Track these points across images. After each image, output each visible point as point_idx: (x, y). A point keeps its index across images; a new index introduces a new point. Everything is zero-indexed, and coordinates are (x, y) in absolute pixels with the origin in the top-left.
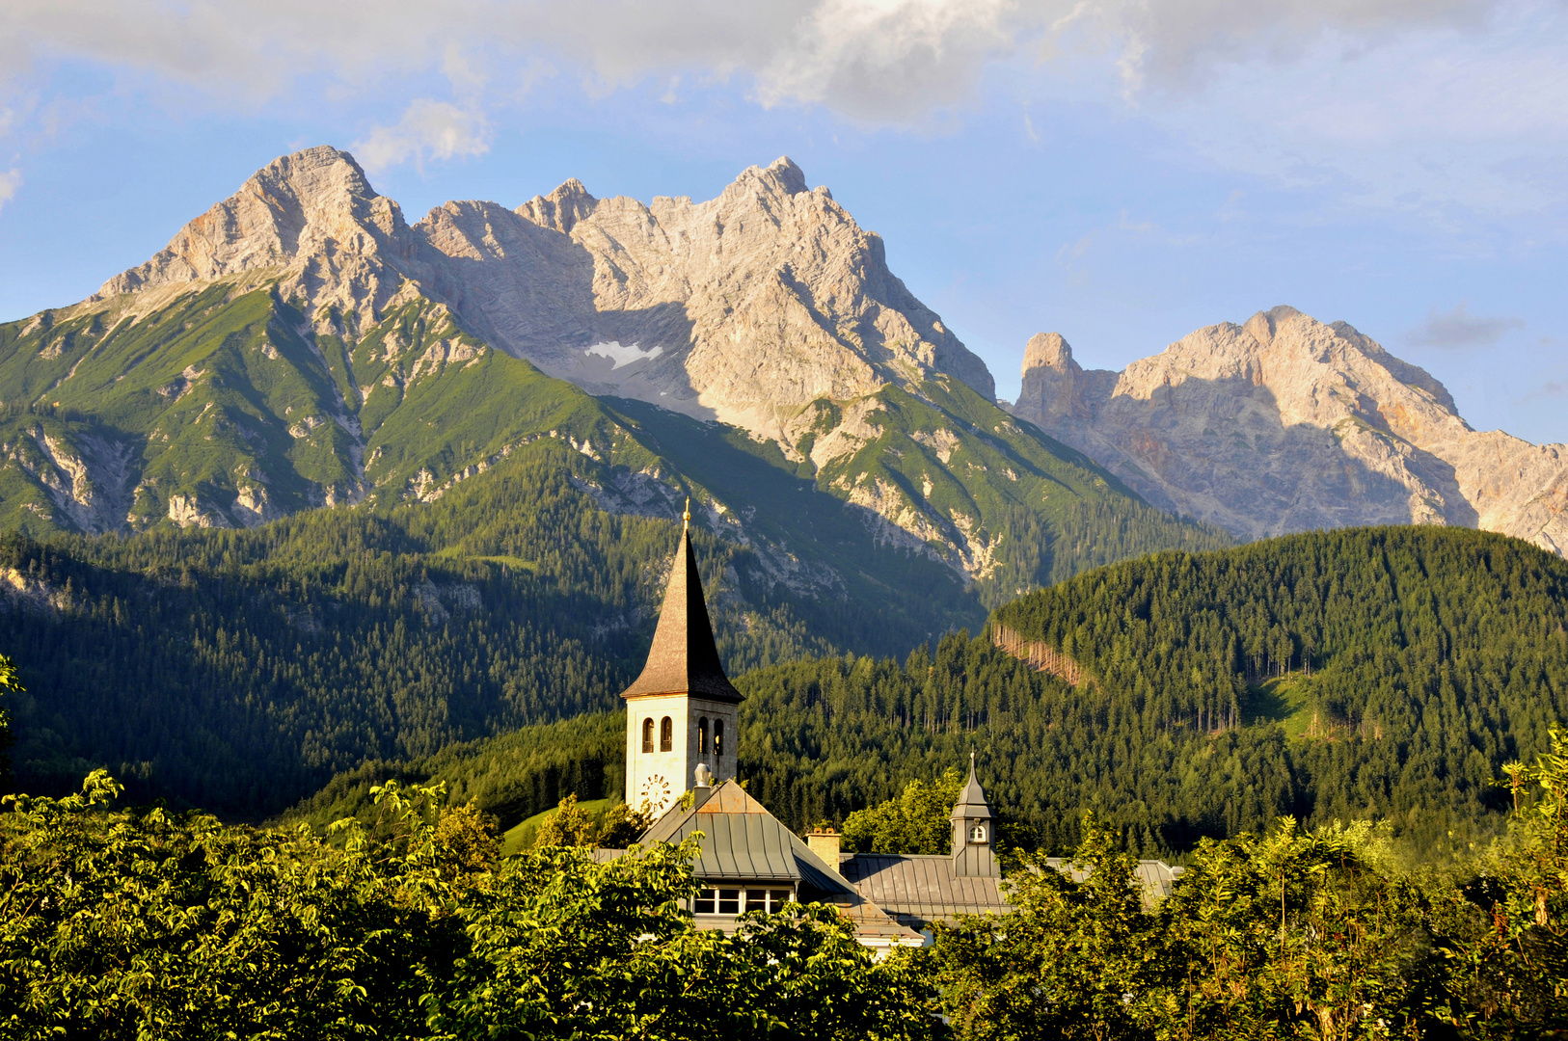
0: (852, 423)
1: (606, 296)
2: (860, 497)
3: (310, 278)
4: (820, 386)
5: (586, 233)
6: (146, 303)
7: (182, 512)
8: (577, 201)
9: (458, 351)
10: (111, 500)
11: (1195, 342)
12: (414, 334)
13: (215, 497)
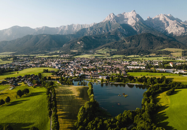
0: (134, 24)
1: (125, 17)
2: (133, 28)
3: (110, 20)
4: (133, 22)
5: (125, 15)
6: (105, 21)
7: (103, 32)
8: (125, 13)
9: (116, 23)
10: (101, 31)
11: (157, 16)
12: (114, 22)
13: (105, 31)
